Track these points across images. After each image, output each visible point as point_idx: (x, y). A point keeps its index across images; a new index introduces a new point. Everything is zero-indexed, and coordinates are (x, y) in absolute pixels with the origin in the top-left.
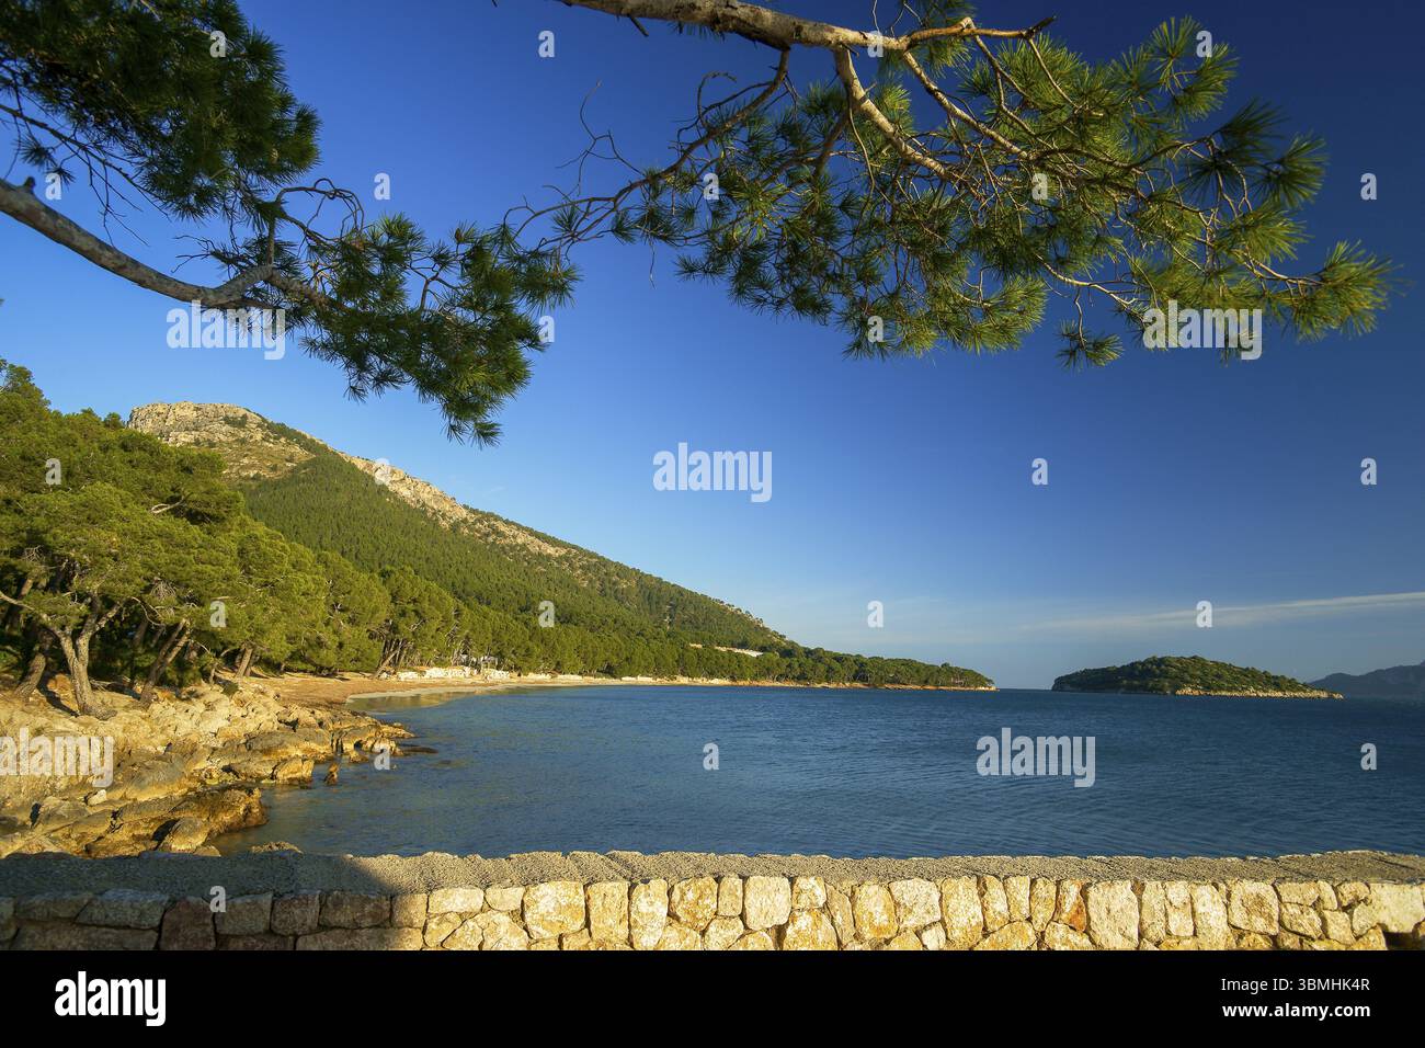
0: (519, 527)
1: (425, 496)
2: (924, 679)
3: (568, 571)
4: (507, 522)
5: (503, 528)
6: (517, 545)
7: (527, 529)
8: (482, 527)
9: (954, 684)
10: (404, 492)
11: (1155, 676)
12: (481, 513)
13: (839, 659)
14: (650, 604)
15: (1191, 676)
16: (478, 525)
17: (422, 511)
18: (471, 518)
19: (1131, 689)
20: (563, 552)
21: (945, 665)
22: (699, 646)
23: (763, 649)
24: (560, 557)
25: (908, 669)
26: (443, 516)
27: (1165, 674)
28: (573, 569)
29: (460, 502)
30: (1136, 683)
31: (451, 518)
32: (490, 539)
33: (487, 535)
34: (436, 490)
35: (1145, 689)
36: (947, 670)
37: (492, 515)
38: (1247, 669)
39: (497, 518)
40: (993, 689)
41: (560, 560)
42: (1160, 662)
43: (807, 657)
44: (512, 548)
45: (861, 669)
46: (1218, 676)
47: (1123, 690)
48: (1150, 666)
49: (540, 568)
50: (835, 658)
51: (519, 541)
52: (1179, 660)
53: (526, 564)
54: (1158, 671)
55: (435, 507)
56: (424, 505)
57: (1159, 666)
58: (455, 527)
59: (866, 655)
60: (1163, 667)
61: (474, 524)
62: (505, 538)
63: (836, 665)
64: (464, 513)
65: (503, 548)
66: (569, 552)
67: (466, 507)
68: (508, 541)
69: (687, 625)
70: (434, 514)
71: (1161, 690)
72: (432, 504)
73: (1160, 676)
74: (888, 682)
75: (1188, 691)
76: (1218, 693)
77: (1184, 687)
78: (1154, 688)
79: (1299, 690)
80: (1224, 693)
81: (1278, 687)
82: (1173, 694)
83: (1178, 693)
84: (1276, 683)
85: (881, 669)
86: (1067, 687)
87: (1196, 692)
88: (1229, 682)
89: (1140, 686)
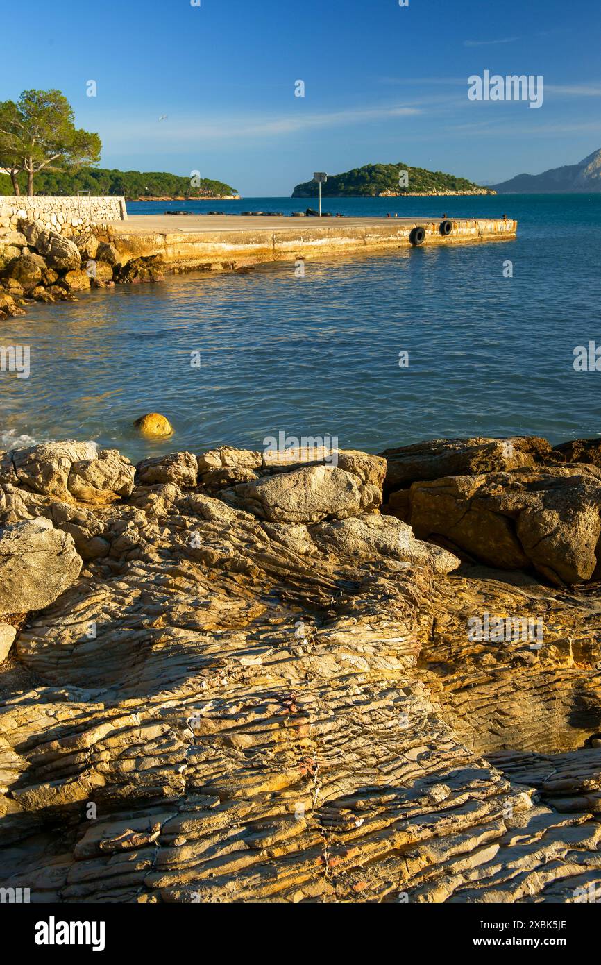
2: (175, 190)
9: (203, 195)
11: (366, 181)
15: (393, 181)
19: (347, 193)
25: (159, 182)
27: (374, 180)
30: (352, 188)
35: (357, 193)
38: (436, 174)
40: (238, 197)
42: (371, 169)
47: (341, 194)
48: (363, 173)
52: (387, 167)
54: (369, 178)
57: (370, 173)
60: (373, 174)
71: (369, 193)
73: (370, 182)
74: (141, 195)
75: (388, 193)
76: (410, 194)
77: (385, 190)
78: (363, 192)
79: (468, 189)
80: (414, 194)
81: (453, 187)
82: (377, 196)
83: (381, 195)
84: (452, 183)
85: (135, 183)
86: (304, 194)
87: (394, 194)
88: (419, 184)
89: (354, 190)
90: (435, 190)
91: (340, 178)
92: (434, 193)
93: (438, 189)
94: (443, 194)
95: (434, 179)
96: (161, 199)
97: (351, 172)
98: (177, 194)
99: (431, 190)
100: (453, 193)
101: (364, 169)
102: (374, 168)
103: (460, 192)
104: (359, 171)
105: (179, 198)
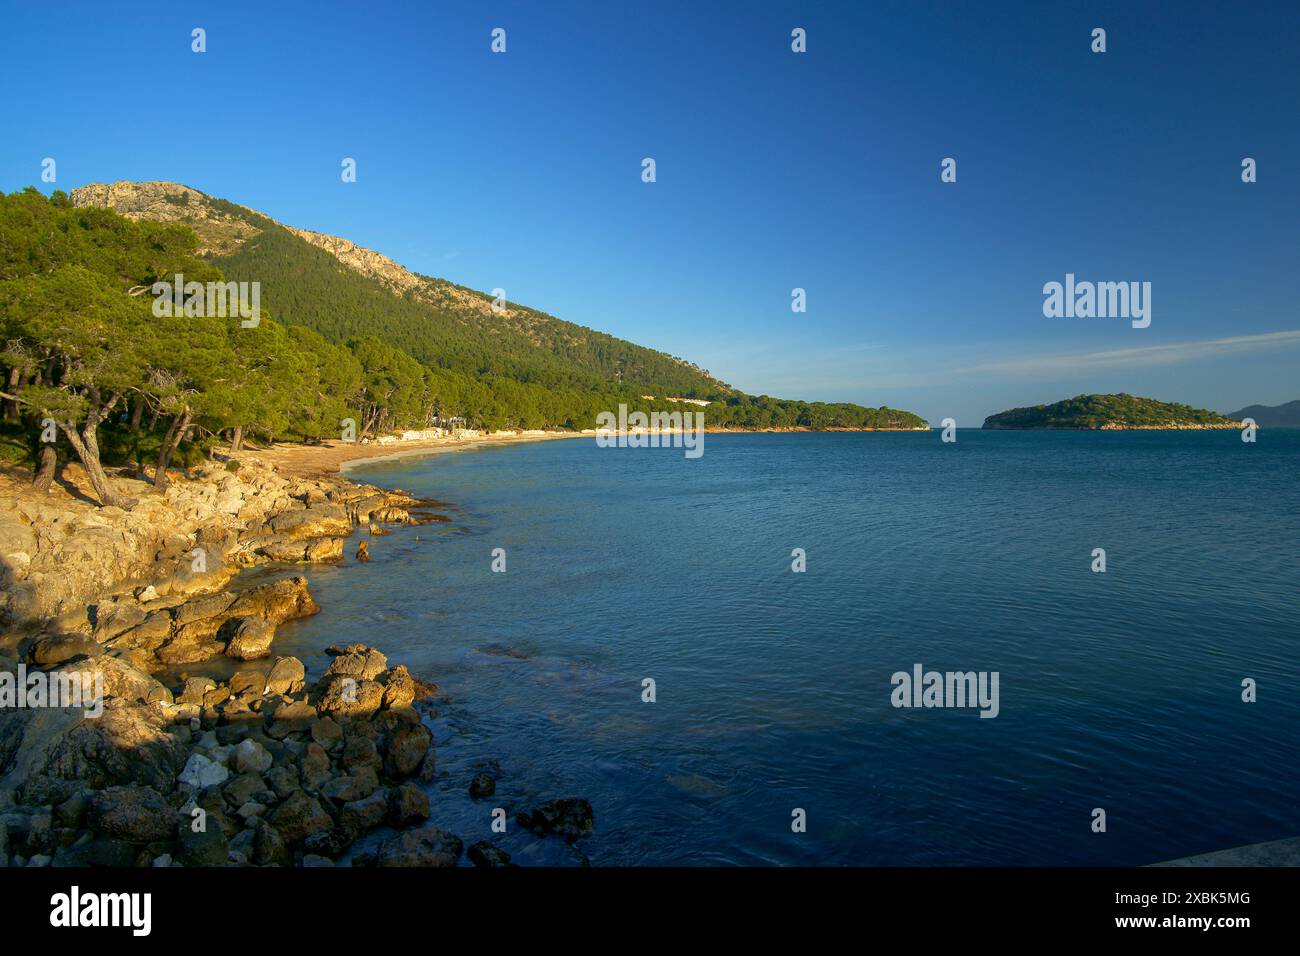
0: (470, 292)
1: (375, 266)
3: (523, 333)
4: (458, 288)
5: (454, 294)
6: (470, 309)
7: (477, 293)
8: (435, 293)
9: (892, 426)
10: (356, 263)
11: (1082, 413)
12: (432, 279)
13: (783, 405)
14: (601, 360)
15: (1117, 412)
16: (430, 292)
17: (374, 281)
18: (423, 285)
19: (1058, 425)
20: (515, 314)
21: (883, 408)
22: (651, 398)
23: (710, 398)
24: (512, 319)
25: (849, 412)
26: (396, 284)
27: (1092, 411)
28: (526, 330)
29: (411, 270)
30: (1063, 420)
31: (403, 286)
32: (444, 305)
33: (441, 301)
34: (385, 259)
35: (1071, 424)
36: (885, 413)
37: (442, 281)
38: (1171, 404)
39: (448, 284)
40: (927, 428)
41: (512, 321)
42: (1088, 400)
43: (753, 404)
44: (466, 313)
45: (803, 414)
46: (1142, 412)
47: (1049, 427)
48: (1077, 404)
49: (494, 331)
50: (779, 405)
51: (472, 305)
52: (1106, 398)
53: (480, 327)
54: (1085, 409)
55: (387, 276)
56: (375, 275)
57: (1086, 403)
58: (408, 295)
59: (809, 400)
60: (1091, 405)
61: (427, 290)
62: (458, 303)
63: (781, 411)
64: (416, 280)
65: (456, 313)
66: (520, 314)
67: (416, 275)
68: (460, 306)
69: (638, 379)
70: (386, 283)
71: (1087, 426)
72: (383, 273)
73: (1087, 413)
74: (829, 425)
75: (1112, 426)
76: (1141, 427)
77: (1109, 423)
78: (1080, 424)
79: (1218, 422)
80: (1146, 427)
81: (1198, 420)
82: (1098, 429)
83: (1103, 428)
84: (1197, 416)
85: (823, 413)
86: (997, 425)
87: (1120, 427)
88: (1152, 417)
89: (1067, 423)
90: (1173, 423)
91: (1049, 409)
92: (1173, 426)
93: (1178, 423)
94: (1186, 427)
95: (1170, 411)
96: (848, 429)
97: (1061, 402)
98: (865, 424)
99: (1168, 423)
100: (1199, 426)
101: (1076, 399)
102: (1090, 399)
103: (1208, 426)
104: (1071, 402)
105: (868, 429)
